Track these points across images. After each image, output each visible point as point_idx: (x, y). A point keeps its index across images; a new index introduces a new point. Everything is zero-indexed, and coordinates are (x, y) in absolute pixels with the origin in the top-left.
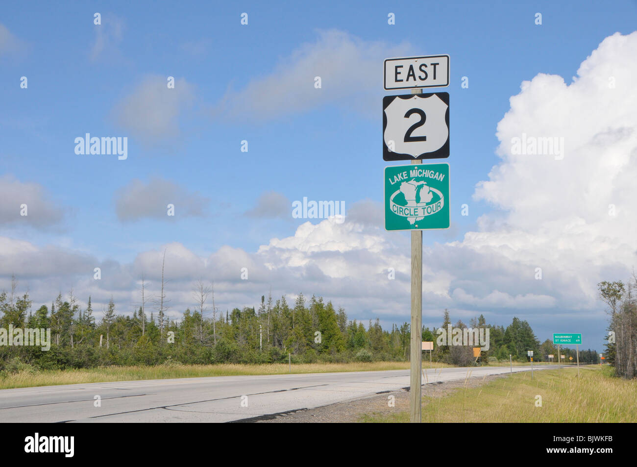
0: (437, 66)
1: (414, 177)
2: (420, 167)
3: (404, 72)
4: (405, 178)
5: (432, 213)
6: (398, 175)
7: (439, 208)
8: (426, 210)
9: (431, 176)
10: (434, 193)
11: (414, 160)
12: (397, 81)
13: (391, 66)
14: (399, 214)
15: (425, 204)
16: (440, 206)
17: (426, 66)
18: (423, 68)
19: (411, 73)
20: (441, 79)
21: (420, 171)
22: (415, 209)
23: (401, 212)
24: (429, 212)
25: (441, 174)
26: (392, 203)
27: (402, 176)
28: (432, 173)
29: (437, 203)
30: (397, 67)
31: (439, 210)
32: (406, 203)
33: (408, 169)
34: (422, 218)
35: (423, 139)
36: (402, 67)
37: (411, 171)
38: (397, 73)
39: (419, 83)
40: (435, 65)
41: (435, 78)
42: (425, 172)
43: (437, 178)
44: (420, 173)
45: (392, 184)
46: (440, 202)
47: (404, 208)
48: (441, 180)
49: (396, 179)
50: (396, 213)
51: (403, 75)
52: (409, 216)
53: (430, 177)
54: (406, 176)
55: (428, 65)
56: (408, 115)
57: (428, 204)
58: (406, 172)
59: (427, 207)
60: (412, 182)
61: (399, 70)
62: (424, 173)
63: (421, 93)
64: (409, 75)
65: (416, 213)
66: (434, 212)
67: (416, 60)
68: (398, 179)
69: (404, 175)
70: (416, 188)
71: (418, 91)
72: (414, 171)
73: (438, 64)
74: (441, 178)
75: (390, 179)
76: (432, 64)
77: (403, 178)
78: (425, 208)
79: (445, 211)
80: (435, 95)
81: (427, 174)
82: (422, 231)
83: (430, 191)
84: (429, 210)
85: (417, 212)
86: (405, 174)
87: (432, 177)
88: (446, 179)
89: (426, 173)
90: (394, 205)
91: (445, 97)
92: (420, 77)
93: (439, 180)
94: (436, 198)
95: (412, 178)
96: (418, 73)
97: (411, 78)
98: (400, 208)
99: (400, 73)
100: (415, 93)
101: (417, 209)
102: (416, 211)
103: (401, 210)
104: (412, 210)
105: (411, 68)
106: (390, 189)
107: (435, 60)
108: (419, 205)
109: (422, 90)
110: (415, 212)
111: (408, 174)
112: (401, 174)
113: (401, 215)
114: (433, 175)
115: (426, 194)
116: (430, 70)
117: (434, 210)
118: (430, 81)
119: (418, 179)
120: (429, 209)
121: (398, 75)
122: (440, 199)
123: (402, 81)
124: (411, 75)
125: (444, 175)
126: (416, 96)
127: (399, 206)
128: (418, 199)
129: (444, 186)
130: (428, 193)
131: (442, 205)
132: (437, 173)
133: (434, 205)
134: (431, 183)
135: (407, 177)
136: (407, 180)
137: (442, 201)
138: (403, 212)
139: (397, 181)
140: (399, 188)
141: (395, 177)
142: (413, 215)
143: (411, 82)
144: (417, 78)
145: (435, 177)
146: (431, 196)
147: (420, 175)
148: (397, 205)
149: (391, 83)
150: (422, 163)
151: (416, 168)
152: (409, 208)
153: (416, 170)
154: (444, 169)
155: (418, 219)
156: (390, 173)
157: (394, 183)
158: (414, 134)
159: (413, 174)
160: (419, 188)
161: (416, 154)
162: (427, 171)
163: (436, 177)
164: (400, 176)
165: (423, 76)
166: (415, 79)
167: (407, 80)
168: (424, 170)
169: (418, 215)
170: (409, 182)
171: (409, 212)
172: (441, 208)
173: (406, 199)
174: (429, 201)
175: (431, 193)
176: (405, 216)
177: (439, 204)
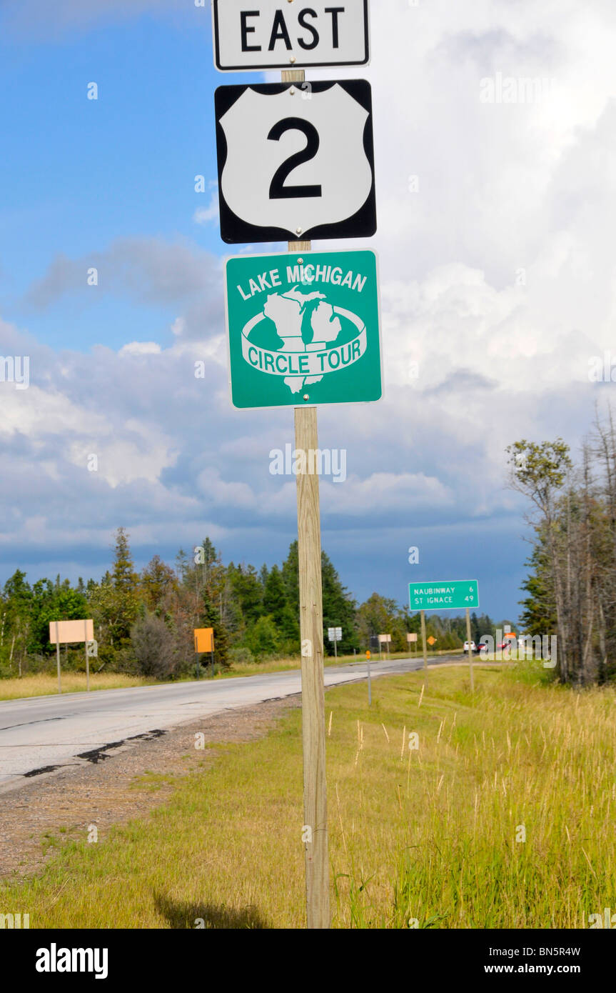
0: (339, 14)
1: (296, 283)
4: (275, 284)
5: (341, 366)
6: (259, 276)
7: (356, 353)
8: (326, 359)
9: (336, 279)
10: (344, 321)
11: (296, 243)
12: (245, 48)
14: (263, 370)
15: (323, 346)
16: (358, 350)
17: (314, 14)
18: (308, 18)
19: (280, 31)
22: (300, 358)
23: (269, 366)
24: (334, 363)
25: (359, 276)
26: (246, 345)
27: (268, 279)
28: (337, 273)
29: (351, 343)
30: (244, 15)
31: (357, 358)
32: (281, 344)
33: (282, 263)
34: (319, 379)
35: (314, 191)
36: (256, 13)
37: (289, 269)
38: (245, 30)
39: (299, 55)
40: (335, 12)
41: (336, 45)
42: (321, 270)
43: (349, 283)
45: (246, 298)
46: (358, 341)
47: (275, 355)
48: (360, 290)
49: (254, 288)
50: (257, 367)
51: (260, 36)
52: (287, 373)
53: (334, 282)
54: (276, 281)
55: (320, 11)
56: (275, 133)
57: (330, 345)
58: (276, 271)
59: (328, 352)
60: (292, 293)
61: (250, 21)
62: (318, 273)
63: (303, 80)
64: (275, 36)
65: (304, 368)
66: (344, 363)
68: (260, 287)
69: (273, 278)
70: (302, 309)
71: (296, 75)
72: (296, 268)
73: (342, 10)
74: (360, 283)
75: (239, 287)
76: (327, 10)
77: (271, 284)
78: (326, 355)
79: (372, 361)
80: (337, 85)
81: (328, 274)
82: (317, 409)
83: (335, 315)
84: (334, 359)
85: (306, 364)
86: (275, 275)
87: (338, 282)
88: (371, 286)
89: (323, 273)
90: (251, 349)
91: (360, 91)
92: (301, 41)
93: (354, 288)
94: (348, 332)
95: (293, 284)
96: (295, 31)
97: (280, 43)
98: (266, 355)
99: (252, 30)
100: (292, 81)
101: (307, 357)
102: (303, 361)
103: (269, 359)
104: (295, 358)
105: (279, 17)
106: (240, 310)
108: (310, 347)
110: (301, 364)
111: (283, 276)
112: (265, 274)
113: (270, 371)
114: (339, 277)
115: (326, 325)
116: (323, 23)
117: (346, 360)
118: (324, 51)
119: (305, 289)
120: (334, 356)
121: (249, 35)
122: (358, 333)
123: (258, 49)
124: (280, 36)
125: (365, 278)
126: (293, 89)
127: (264, 351)
128: (307, 334)
129: (366, 303)
130: (331, 320)
131: (363, 348)
132: (350, 274)
133: (345, 347)
134: (337, 296)
135: (280, 283)
136: (281, 290)
137: (363, 338)
138: (274, 364)
139: (256, 292)
140: (262, 309)
141: (251, 282)
142: (296, 372)
143: (281, 54)
144: (294, 43)
145: (345, 281)
146: (337, 327)
148: (258, 349)
151: (300, 260)
152: (286, 356)
153: (300, 264)
154: (366, 263)
155: (310, 381)
156: (238, 272)
157: (249, 296)
158: (291, 180)
160: (309, 308)
161: (299, 228)
162: (325, 267)
163: (348, 282)
164: (262, 281)
165: (309, 39)
166: (289, 47)
167: (271, 47)
168: (318, 267)
169: (308, 371)
170: (285, 295)
171: (286, 364)
172: (362, 353)
173: (280, 333)
174: (334, 338)
175: (337, 319)
176: (277, 373)
177: (356, 346)
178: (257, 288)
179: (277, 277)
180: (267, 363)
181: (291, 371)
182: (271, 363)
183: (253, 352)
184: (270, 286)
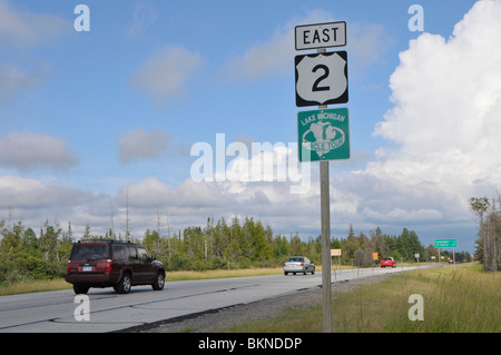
0: (336, 30)
6: (308, 118)
35: (328, 88)
68: (309, 121)
80: (335, 53)
94: (338, 136)
100: (320, 52)
111: (316, 117)
116: (331, 33)
118: (331, 42)
119: (324, 121)
128: (324, 136)
136: (316, 122)
156: (302, 116)
157: (305, 124)
158: (320, 85)
161: (322, 101)
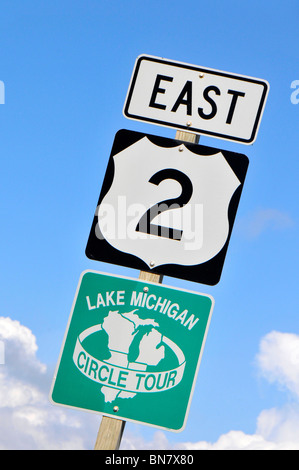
1: (137, 307)
2: (153, 290)
3: (172, 92)
4: (119, 303)
5: (155, 390)
7: (171, 382)
8: (143, 379)
9: (172, 313)
10: (168, 351)
11: (147, 274)
12: (153, 104)
13: (149, 72)
14: (86, 374)
15: (144, 368)
16: (173, 380)
17: (218, 92)
18: (212, 94)
19: (185, 98)
20: (242, 126)
21: (152, 298)
22: (121, 373)
23: (92, 372)
24: (149, 385)
25: (193, 316)
26: (78, 348)
27: (114, 297)
28: (175, 308)
29: (169, 372)
30: (160, 78)
31: (171, 386)
32: (108, 356)
33: (130, 287)
34: (132, 395)
36: (170, 79)
37: (134, 293)
38: (157, 90)
39: (195, 121)
40: (236, 95)
41: (229, 121)
42: (162, 302)
43: (183, 320)
44: (152, 302)
45: (90, 308)
46: (175, 373)
47: (100, 364)
48: (190, 328)
49: (100, 302)
50: (82, 370)
51: (168, 98)
52: (106, 383)
53: (169, 315)
54: (121, 301)
55: (224, 91)
56: (157, 179)
57: (150, 369)
58: (123, 292)
59: (147, 374)
60: (130, 315)
61: (163, 84)
62: (158, 304)
63: (194, 142)
64: (180, 101)
65: (122, 382)
66: (158, 388)
67: (202, 74)
69: (119, 298)
70: (136, 331)
71: (190, 137)
72: (141, 294)
73: (243, 95)
74: (192, 322)
75: (88, 298)
76: (230, 92)
79: (183, 392)
81: (166, 307)
82: (124, 422)
83: (162, 343)
84: (150, 382)
85: (125, 379)
86: (121, 295)
87: (173, 316)
88: (200, 328)
89: (163, 305)
90: (82, 353)
91: (239, 164)
92: (200, 111)
93: (185, 325)
95: (133, 307)
96: (198, 101)
97: (183, 108)
98: (93, 362)
99: (163, 91)
101: (127, 374)
102: (123, 376)
103: (94, 366)
104: (117, 372)
105: (188, 87)
106: (83, 317)
107: (238, 86)
108: (132, 366)
109: (198, 137)
110: (120, 378)
112: (113, 293)
113: (91, 377)
114: (175, 313)
115: (152, 349)
117: (161, 385)
120: (151, 379)
121: (158, 94)
122: (178, 365)
123: (163, 107)
124: (184, 102)
125: (197, 320)
126: (182, 146)
127: (92, 358)
129: (191, 342)
130: (158, 347)
131: (178, 379)
132: (186, 312)
133: (163, 374)
134: (168, 327)
135: (123, 303)
137: (180, 370)
138: (97, 372)
139: (101, 305)
140: (102, 322)
141: (100, 296)
142: (114, 384)
143: (181, 116)
144: (195, 110)
145: (179, 317)
146: (161, 354)
147: (150, 305)
148: (87, 355)
149: (140, 105)
150: (160, 282)
151: (146, 289)
152: (110, 367)
153: (145, 292)
154: (201, 307)
155: (124, 395)
159: (137, 299)
160: (142, 331)
162: (166, 300)
163: (181, 318)
164: (109, 298)
165: (208, 110)
166: (189, 112)
167: (174, 109)
168: (160, 298)
169: (124, 386)
170: (124, 314)
171: (108, 375)
172: (176, 384)
173: (110, 346)
174: (155, 362)
175: (163, 348)
176: (97, 380)
177: (173, 375)
178: (103, 302)
179: (123, 297)
180: (91, 369)
181: (110, 382)
182: (95, 370)
183: (82, 356)
184: (114, 304)
